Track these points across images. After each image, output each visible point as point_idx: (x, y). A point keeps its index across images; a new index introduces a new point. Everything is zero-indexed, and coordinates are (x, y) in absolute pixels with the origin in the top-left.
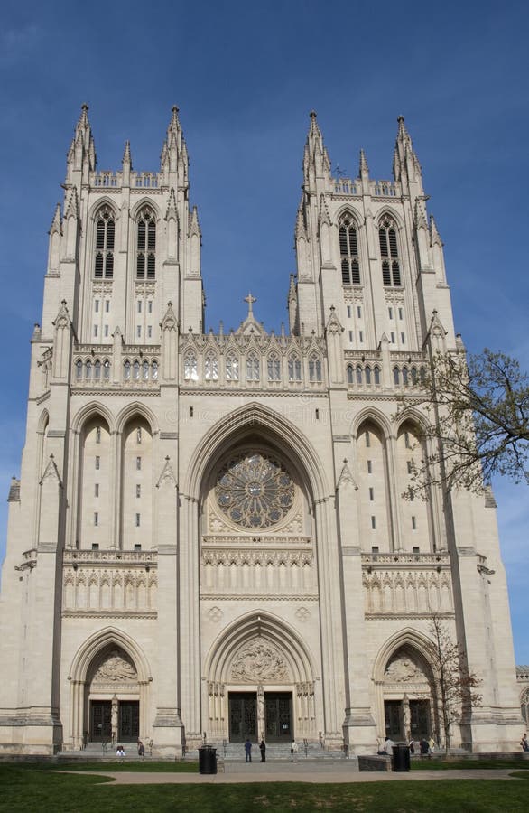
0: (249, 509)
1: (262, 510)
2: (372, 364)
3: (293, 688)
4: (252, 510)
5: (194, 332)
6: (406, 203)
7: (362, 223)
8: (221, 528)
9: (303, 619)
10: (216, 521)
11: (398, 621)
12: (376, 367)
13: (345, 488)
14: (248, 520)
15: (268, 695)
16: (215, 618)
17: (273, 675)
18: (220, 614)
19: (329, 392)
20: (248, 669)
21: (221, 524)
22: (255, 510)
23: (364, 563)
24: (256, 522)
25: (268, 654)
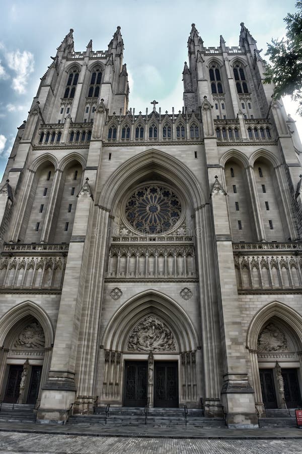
0: (148, 221)
1: (158, 221)
2: (233, 126)
3: (178, 357)
4: (151, 222)
5: (116, 115)
6: (248, 55)
7: (222, 64)
8: (127, 234)
9: (186, 297)
10: (124, 229)
11: (266, 296)
12: (236, 128)
13: (217, 194)
14: (148, 228)
15: (157, 363)
16: (116, 297)
17: (162, 345)
18: (120, 294)
19: (203, 141)
20: (141, 340)
21: (127, 231)
22: (153, 221)
23: (235, 250)
24: (153, 230)
25: (158, 327)
